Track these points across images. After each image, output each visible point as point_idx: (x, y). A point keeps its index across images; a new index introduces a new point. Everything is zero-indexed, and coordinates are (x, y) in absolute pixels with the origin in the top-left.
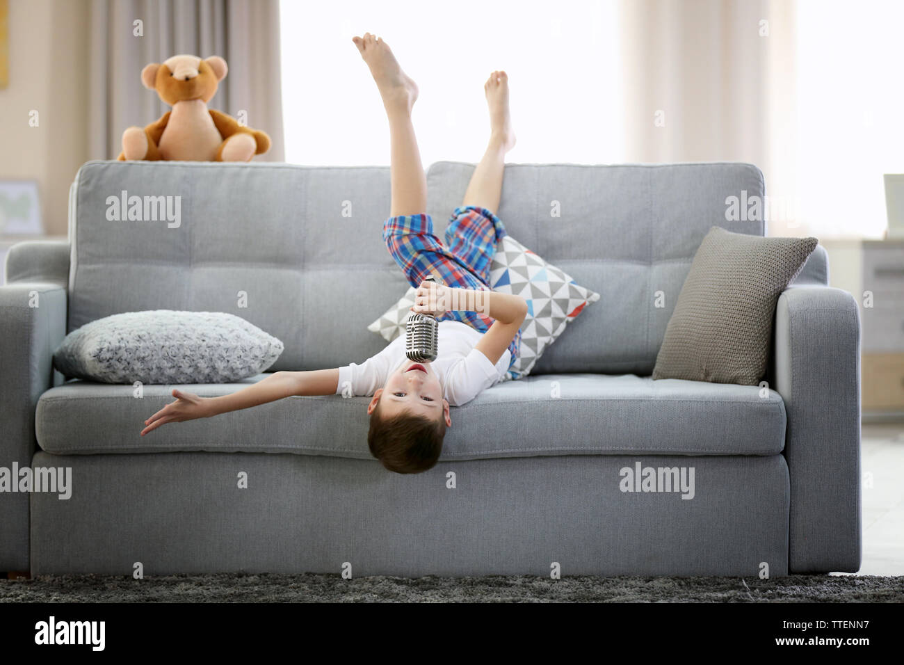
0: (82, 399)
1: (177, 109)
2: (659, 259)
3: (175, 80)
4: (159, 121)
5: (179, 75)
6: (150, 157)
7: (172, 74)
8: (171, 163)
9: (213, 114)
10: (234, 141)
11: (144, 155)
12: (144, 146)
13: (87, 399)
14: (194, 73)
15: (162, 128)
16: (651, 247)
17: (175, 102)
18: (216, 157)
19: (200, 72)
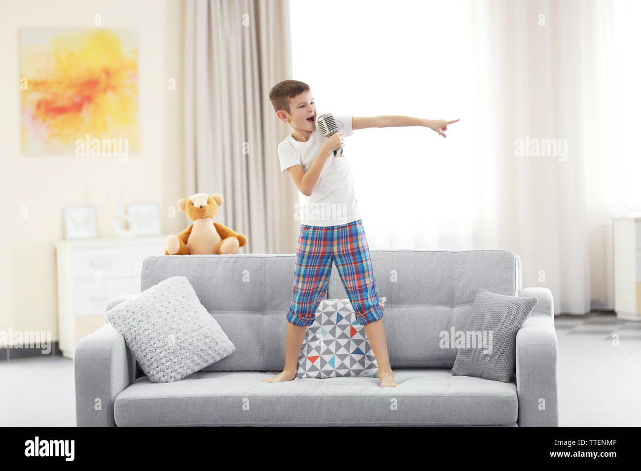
0: (138, 400)
1: (196, 223)
2: (458, 304)
3: (194, 207)
4: (187, 230)
5: (197, 205)
6: (181, 253)
7: (193, 205)
8: (192, 256)
9: (215, 225)
10: (228, 241)
11: (177, 251)
12: (177, 247)
13: (140, 400)
14: (205, 203)
15: (189, 233)
16: (453, 297)
17: (195, 220)
18: (217, 252)
19: (208, 203)
